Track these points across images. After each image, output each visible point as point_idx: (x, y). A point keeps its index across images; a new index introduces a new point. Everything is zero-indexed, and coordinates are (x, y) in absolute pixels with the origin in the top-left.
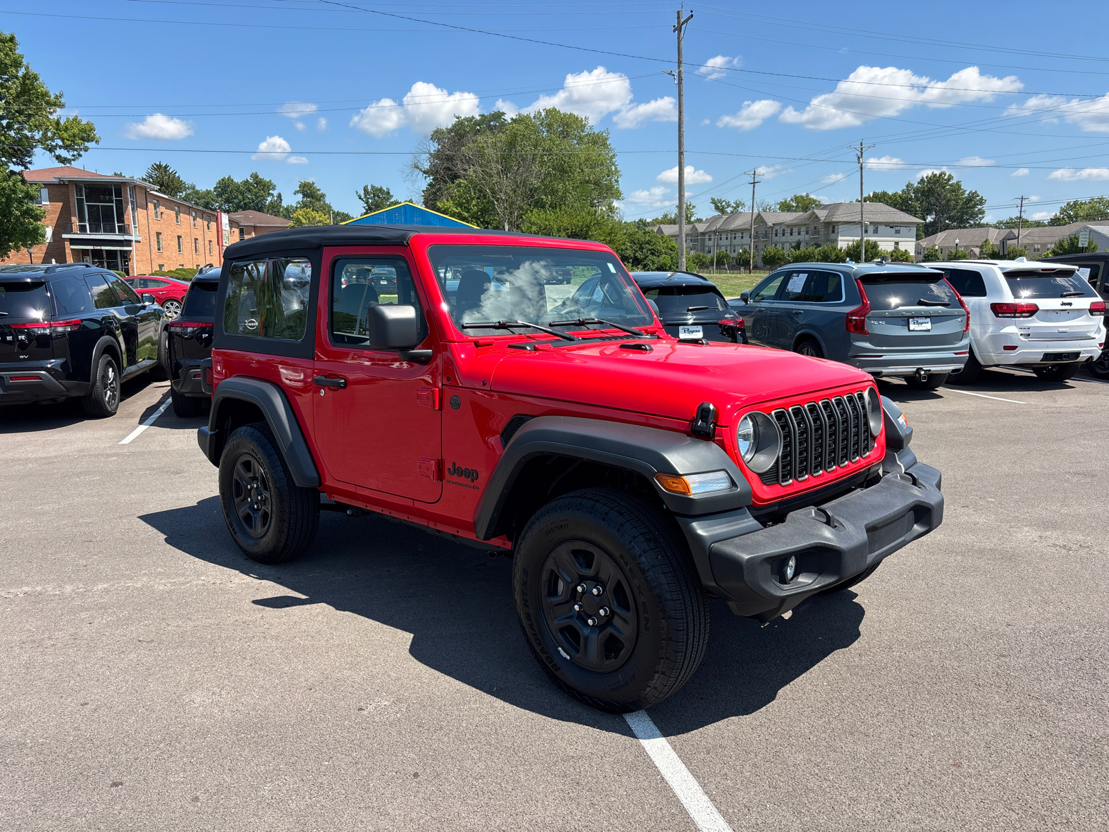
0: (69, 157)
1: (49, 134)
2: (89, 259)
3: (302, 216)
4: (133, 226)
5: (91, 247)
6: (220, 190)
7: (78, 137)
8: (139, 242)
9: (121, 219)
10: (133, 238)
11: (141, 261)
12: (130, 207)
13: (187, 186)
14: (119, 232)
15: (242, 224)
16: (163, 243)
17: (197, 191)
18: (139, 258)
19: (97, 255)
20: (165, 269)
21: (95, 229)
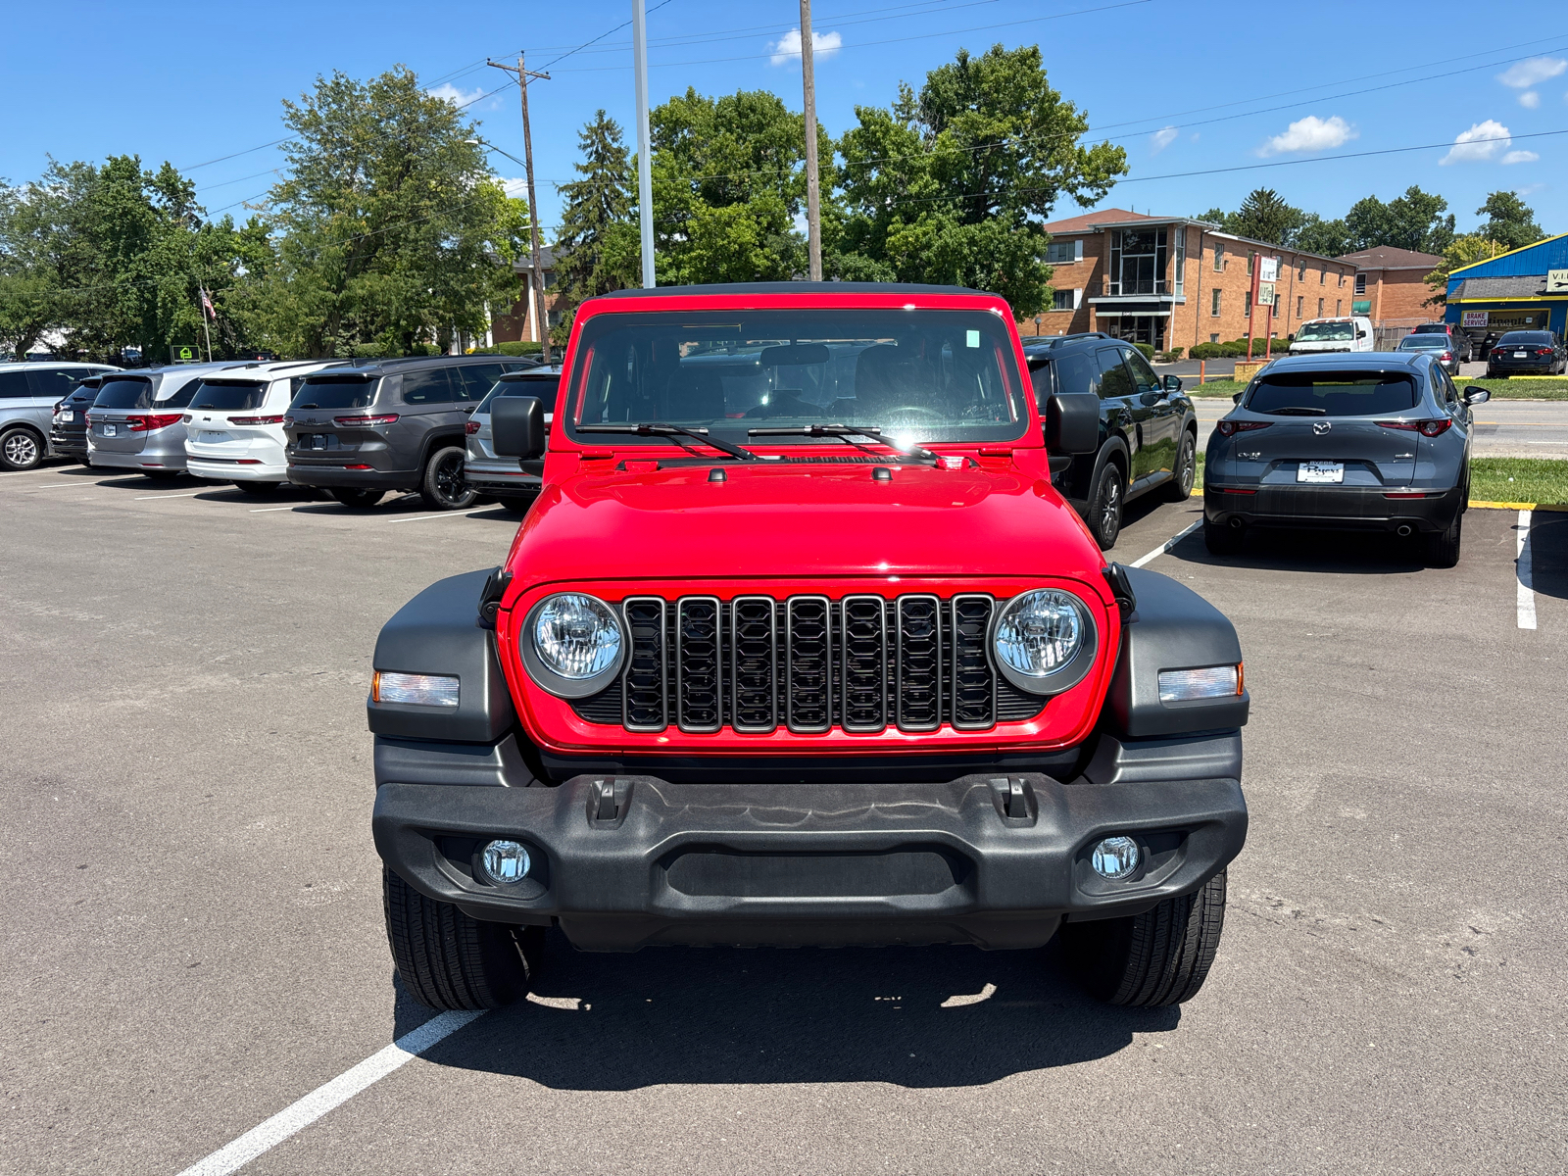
0: (1092, 197)
1: (1072, 170)
2: (1117, 329)
3: (1463, 250)
4: (1175, 282)
5: (1119, 314)
6: (1356, 218)
7: (1106, 168)
8: (1183, 304)
9: (1162, 275)
10: (1173, 299)
11: (1182, 330)
12: (1175, 257)
13: (1307, 218)
14: (1157, 292)
15: (1361, 269)
16: (1222, 304)
17: (1321, 223)
18: (1179, 326)
19: (1127, 322)
20: (1220, 341)
21: (1128, 290)
